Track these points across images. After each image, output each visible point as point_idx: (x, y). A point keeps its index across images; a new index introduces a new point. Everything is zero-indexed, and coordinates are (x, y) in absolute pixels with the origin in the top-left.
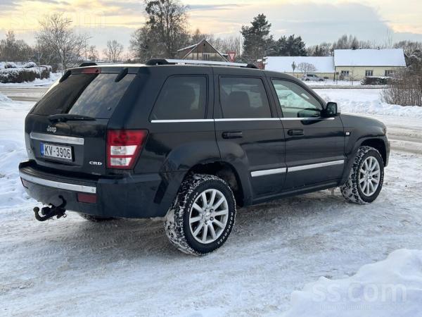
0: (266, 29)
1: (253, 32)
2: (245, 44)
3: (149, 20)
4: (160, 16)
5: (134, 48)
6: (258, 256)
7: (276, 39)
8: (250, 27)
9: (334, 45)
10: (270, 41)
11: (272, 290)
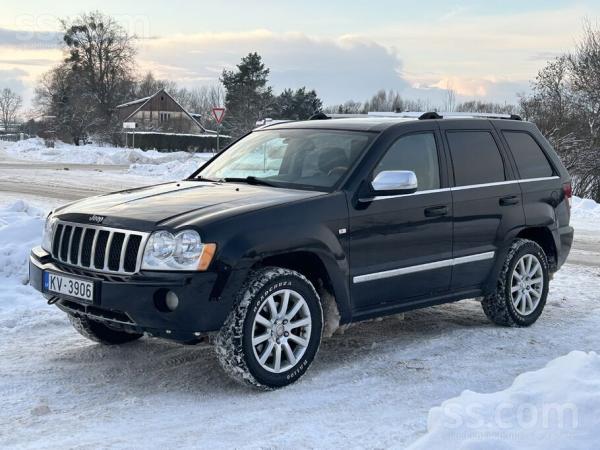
0: (262, 77)
1: (241, 80)
2: (228, 98)
3: (69, 56)
4: (88, 51)
5: (42, 100)
6: (336, 388)
7: (277, 93)
8: (235, 73)
9: (366, 105)
10: (267, 95)
11: (371, 430)
